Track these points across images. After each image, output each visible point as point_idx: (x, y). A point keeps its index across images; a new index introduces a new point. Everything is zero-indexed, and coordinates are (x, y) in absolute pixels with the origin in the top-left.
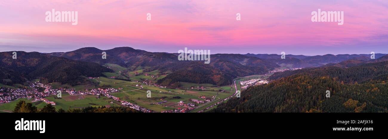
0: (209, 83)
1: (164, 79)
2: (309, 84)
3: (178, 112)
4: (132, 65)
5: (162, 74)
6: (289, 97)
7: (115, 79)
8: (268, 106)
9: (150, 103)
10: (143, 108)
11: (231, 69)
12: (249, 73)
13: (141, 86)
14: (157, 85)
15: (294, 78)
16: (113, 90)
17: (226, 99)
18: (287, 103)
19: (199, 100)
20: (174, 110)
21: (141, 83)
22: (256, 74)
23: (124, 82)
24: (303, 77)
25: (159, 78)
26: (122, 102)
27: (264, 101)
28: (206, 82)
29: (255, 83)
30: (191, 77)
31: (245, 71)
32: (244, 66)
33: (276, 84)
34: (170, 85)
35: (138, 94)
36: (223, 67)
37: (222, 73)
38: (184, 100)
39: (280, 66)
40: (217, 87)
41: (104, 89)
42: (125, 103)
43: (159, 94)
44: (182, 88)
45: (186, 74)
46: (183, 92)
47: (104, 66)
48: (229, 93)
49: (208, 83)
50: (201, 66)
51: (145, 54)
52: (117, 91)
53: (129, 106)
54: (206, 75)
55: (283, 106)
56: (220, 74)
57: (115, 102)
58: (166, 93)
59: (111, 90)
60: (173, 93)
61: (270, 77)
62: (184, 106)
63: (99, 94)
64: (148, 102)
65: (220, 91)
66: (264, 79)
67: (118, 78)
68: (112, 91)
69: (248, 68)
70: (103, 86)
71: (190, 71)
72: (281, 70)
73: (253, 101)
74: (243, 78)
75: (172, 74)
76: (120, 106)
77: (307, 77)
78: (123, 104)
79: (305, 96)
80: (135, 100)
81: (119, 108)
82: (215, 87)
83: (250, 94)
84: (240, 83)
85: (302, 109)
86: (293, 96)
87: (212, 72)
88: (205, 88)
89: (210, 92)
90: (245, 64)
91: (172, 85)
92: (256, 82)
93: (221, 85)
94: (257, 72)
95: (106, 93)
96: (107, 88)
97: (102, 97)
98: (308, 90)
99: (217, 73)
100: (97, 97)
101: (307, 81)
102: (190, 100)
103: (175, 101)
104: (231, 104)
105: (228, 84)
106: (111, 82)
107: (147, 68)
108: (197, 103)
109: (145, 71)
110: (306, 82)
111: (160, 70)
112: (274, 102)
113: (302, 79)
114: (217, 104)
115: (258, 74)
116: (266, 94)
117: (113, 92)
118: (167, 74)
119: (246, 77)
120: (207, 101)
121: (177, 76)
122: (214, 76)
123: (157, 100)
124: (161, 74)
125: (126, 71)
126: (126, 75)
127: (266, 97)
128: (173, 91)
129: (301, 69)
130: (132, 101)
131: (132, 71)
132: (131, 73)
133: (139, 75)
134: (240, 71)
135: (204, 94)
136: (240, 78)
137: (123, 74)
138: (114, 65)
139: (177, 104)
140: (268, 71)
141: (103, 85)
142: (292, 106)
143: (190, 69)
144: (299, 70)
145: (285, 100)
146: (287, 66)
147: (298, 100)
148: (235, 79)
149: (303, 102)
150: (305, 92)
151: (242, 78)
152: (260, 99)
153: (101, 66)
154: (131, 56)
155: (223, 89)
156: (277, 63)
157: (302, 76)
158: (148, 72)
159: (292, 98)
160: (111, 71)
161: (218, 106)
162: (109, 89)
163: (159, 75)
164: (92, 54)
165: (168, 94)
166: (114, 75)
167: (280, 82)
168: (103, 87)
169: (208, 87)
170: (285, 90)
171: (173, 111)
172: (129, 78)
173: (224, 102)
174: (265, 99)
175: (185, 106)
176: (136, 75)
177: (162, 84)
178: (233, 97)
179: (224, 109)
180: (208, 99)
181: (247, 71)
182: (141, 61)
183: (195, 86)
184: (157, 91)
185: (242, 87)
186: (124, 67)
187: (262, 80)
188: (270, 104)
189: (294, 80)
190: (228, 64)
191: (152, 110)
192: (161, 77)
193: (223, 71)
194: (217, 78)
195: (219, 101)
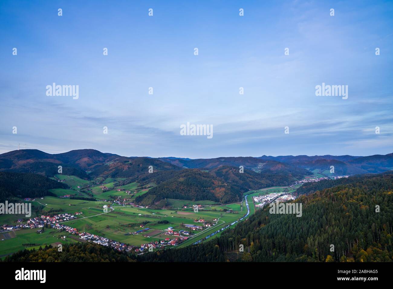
0: (209, 200)
1: (145, 195)
2: (361, 203)
3: (166, 244)
4: (97, 176)
5: (142, 188)
6: (328, 223)
7: (71, 198)
8: (296, 234)
9: (124, 233)
10: (114, 241)
11: (240, 179)
12: (266, 183)
13: (111, 208)
14: (135, 205)
15: (335, 192)
16: (67, 216)
17: (234, 223)
18: (325, 232)
19: (195, 226)
20: (160, 242)
21: (111, 203)
22: (276, 186)
23: (85, 203)
24: (351, 190)
25: (137, 195)
26: (81, 235)
27: (289, 227)
28: (204, 198)
29: (275, 199)
30: (183, 192)
31: (260, 181)
32: (258, 174)
33: (307, 201)
34: (153, 203)
35: (107, 220)
36: (229, 176)
37: (227, 185)
38: (174, 226)
39: (312, 174)
40: (220, 205)
41: (52, 216)
42: (86, 236)
43: (138, 218)
44: (171, 207)
45: (176, 187)
46: (172, 213)
47: (53, 179)
48: (238, 213)
49: (207, 200)
50: (197, 176)
51: (117, 160)
52: (73, 218)
53: (92, 240)
54: (205, 188)
55: (320, 236)
56: (224, 186)
57: (69, 235)
58: (148, 216)
59: (64, 216)
60: (158, 215)
61: (298, 189)
62: (173, 234)
63: (42, 226)
64: (121, 231)
65: (225, 210)
66: (289, 192)
67: (76, 197)
68: (64, 218)
69: (264, 177)
70: (49, 212)
71: (182, 183)
72: (315, 179)
73: (272, 227)
74: (257, 191)
75: (156, 187)
76: (77, 242)
77: (358, 190)
78: (82, 237)
79: (356, 223)
80: (101, 229)
81: (74, 246)
82: (217, 205)
83: (268, 216)
84: (253, 200)
85: (352, 244)
86: (335, 220)
87: (213, 184)
88: (203, 207)
89: (211, 212)
90: (260, 171)
91: (157, 203)
92: (277, 197)
93: (226, 202)
94: (277, 182)
95: (54, 222)
96: (57, 215)
97: (48, 229)
98: (361, 212)
99: (220, 184)
100: (39, 231)
101: (358, 196)
102: (183, 226)
103: (160, 228)
104: (241, 230)
105: (236, 201)
106: (64, 203)
107: (120, 179)
108: (193, 230)
109: (118, 184)
110: (357, 199)
111: (139, 182)
112: (304, 229)
113: (349, 194)
114: (221, 230)
115: (280, 186)
116: (291, 216)
117: (67, 220)
118: (149, 187)
119: (262, 190)
120: (207, 226)
121: (163, 190)
122: (217, 189)
123: (136, 227)
124: (140, 189)
125: (88, 185)
126: (89, 192)
127: (292, 220)
128: (158, 213)
129: (347, 177)
130: (97, 233)
131: (98, 185)
132: (96, 189)
133: (108, 191)
134: (253, 182)
135: (202, 216)
136: (253, 191)
137: (83, 190)
138: (68, 177)
139: (164, 232)
140: (294, 181)
141: (49, 210)
142: (335, 238)
143: (182, 179)
144: (345, 178)
145: (322, 227)
146: (323, 173)
147: (344, 228)
148: (245, 194)
149: (353, 232)
150: (356, 216)
151: (255, 191)
152: (283, 223)
153: (48, 180)
154: (97, 163)
155: (230, 208)
156: (308, 169)
157: (349, 188)
158: (122, 186)
159: (333, 224)
160: (64, 186)
161: (223, 234)
162: (59, 215)
163: (138, 190)
164: (32, 161)
165: (150, 218)
166: (68, 193)
167: (313, 198)
168: (51, 213)
169: (208, 205)
170: (322, 211)
171: (158, 243)
172: (93, 196)
173: (231, 228)
174: (291, 224)
175: (175, 234)
176: (104, 192)
177: (142, 202)
178: (244, 220)
179: (230, 238)
180: (208, 223)
181: (263, 182)
182: (111, 170)
183: (189, 204)
184: (134, 213)
185: (256, 205)
186: (85, 179)
187: (286, 194)
188: (298, 232)
189: (336, 195)
190: (235, 171)
191: (127, 243)
192: (141, 193)
193: (228, 182)
194: (219, 192)
195: (223, 226)
